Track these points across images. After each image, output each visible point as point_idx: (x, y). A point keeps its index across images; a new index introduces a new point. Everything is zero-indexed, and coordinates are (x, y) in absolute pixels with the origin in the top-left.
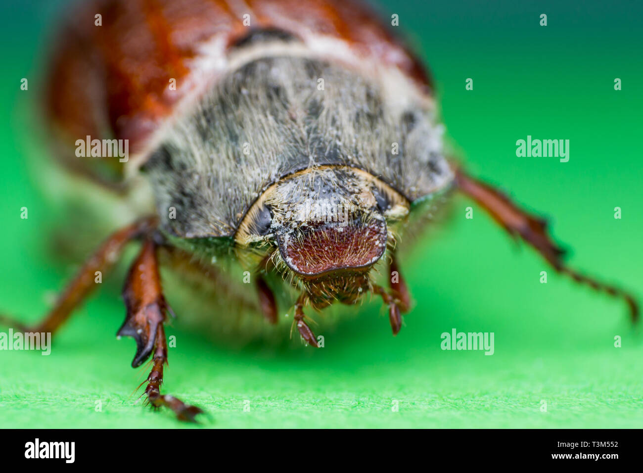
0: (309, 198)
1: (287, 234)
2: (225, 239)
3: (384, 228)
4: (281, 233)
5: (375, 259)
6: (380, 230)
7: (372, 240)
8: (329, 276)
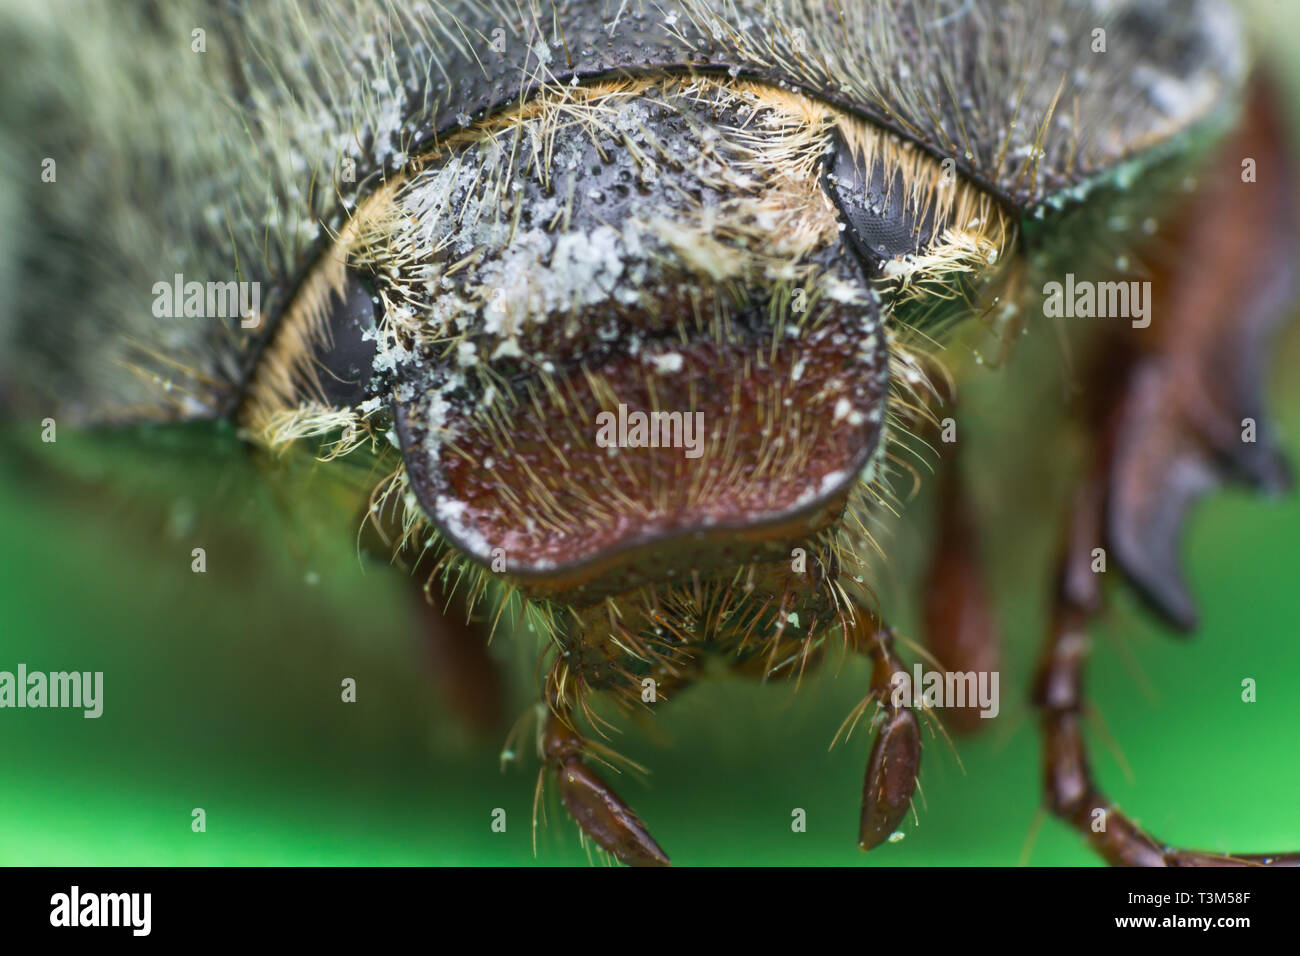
0: (529, 229)
1: (436, 396)
2: (200, 427)
3: (870, 343)
4: (411, 393)
5: (832, 480)
6: (856, 349)
7: (822, 395)
8: (631, 569)
